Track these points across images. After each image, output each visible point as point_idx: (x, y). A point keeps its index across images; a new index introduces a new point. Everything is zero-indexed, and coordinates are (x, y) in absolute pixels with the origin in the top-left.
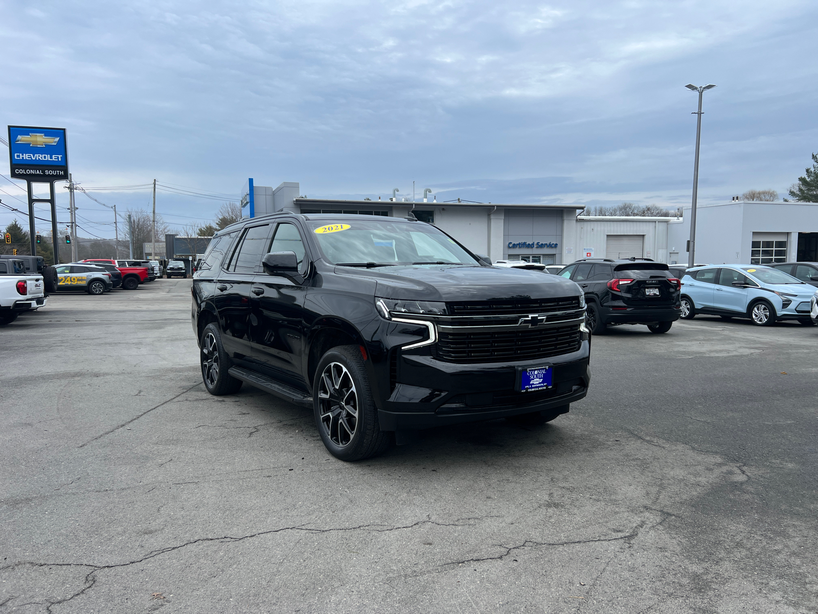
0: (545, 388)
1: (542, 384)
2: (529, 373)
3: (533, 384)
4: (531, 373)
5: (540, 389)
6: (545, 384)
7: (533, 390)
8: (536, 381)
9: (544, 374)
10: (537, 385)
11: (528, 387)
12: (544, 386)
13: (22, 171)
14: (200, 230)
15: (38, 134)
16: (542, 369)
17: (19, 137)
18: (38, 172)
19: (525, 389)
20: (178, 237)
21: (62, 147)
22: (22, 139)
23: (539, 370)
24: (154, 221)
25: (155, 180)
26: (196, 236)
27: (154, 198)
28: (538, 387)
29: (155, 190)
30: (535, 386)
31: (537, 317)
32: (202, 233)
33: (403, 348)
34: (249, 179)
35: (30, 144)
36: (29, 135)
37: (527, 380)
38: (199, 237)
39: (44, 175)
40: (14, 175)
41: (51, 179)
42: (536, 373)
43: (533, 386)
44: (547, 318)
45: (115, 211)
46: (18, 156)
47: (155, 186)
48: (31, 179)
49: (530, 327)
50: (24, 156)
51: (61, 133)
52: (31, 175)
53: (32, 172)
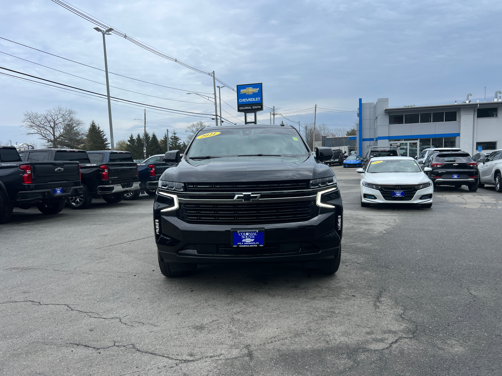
0: (256, 246)
1: (255, 243)
2: (240, 234)
3: (245, 242)
4: (243, 234)
5: (251, 246)
6: (257, 243)
7: (244, 246)
8: (248, 240)
9: (255, 236)
10: (250, 243)
11: (240, 243)
12: (256, 244)
13: (242, 108)
14: (348, 132)
15: (249, 88)
16: (253, 232)
17: (242, 90)
18: (249, 108)
19: (237, 245)
20: (328, 137)
21: (260, 94)
22: (243, 91)
23: (250, 232)
24: (315, 129)
25: (316, 105)
26: (346, 136)
27: (315, 115)
28: (250, 245)
29: (316, 111)
30: (247, 243)
31: (250, 195)
32: (348, 134)
33: (161, 211)
34: (359, 99)
35: (246, 94)
36: (245, 89)
37: (240, 240)
38: (348, 136)
39: (252, 109)
40: (239, 111)
41: (254, 111)
42: (247, 234)
43: (245, 243)
44: (261, 196)
45: (299, 124)
46: (241, 100)
47: (316, 109)
48: (246, 111)
49: (243, 201)
50: (243, 100)
51: (260, 86)
52: (246, 110)
53: (247, 108)
